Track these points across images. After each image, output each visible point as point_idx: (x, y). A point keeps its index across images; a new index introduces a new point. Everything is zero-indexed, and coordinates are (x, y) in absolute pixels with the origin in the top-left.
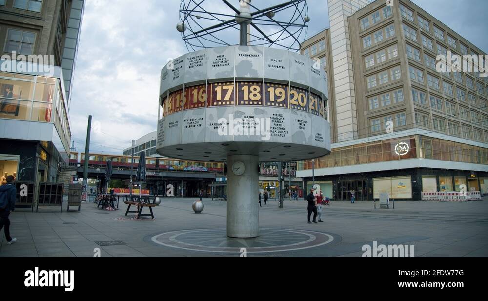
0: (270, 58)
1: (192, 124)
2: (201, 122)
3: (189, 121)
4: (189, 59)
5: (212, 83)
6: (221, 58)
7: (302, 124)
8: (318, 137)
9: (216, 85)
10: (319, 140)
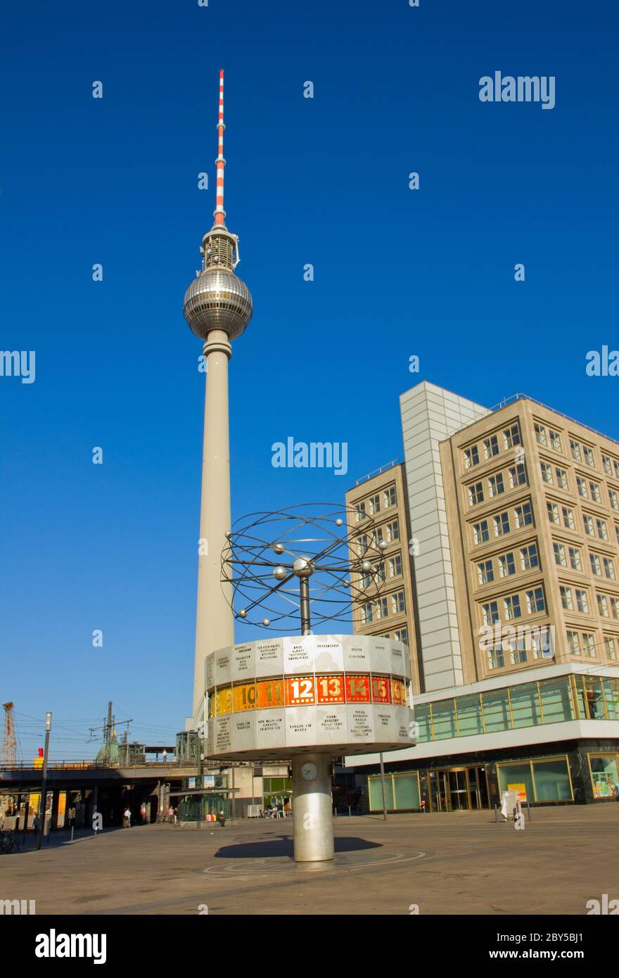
0: (350, 647)
1: (268, 725)
2: (279, 724)
3: (265, 723)
4: (259, 648)
5: (289, 678)
6: (299, 649)
7: (385, 719)
8: (403, 732)
9: (292, 679)
10: (403, 735)
